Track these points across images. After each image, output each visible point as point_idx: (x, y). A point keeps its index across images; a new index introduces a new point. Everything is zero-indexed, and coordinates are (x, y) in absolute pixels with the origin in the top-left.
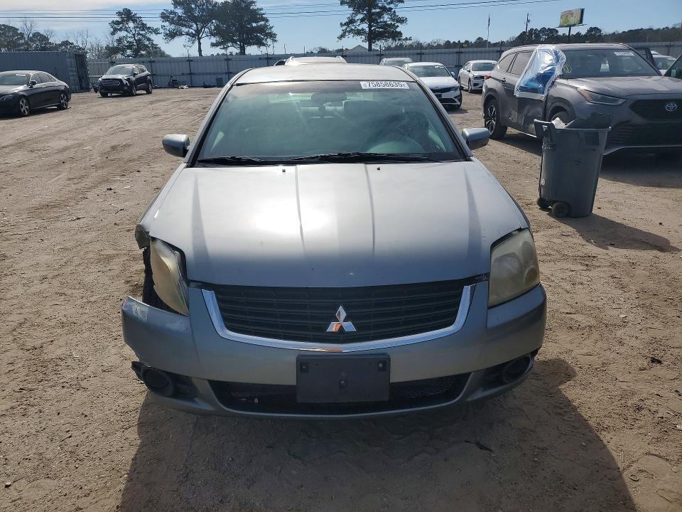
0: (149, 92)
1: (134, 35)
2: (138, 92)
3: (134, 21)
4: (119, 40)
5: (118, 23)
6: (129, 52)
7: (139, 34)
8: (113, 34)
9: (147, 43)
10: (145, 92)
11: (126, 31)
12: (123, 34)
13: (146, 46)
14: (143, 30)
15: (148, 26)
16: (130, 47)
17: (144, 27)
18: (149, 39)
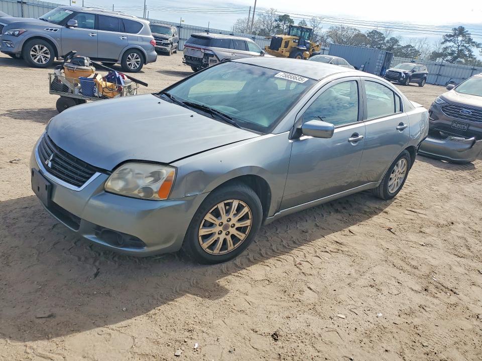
0: (420, 85)
1: (459, 46)
2: (410, 84)
3: (464, 36)
4: (446, 49)
5: (450, 36)
6: (449, 58)
7: (463, 46)
8: (443, 43)
9: (467, 53)
10: (417, 85)
11: (454, 42)
12: (451, 44)
13: (465, 55)
14: (469, 43)
15: (473, 41)
16: (451, 54)
17: (470, 41)
18: (469, 51)
